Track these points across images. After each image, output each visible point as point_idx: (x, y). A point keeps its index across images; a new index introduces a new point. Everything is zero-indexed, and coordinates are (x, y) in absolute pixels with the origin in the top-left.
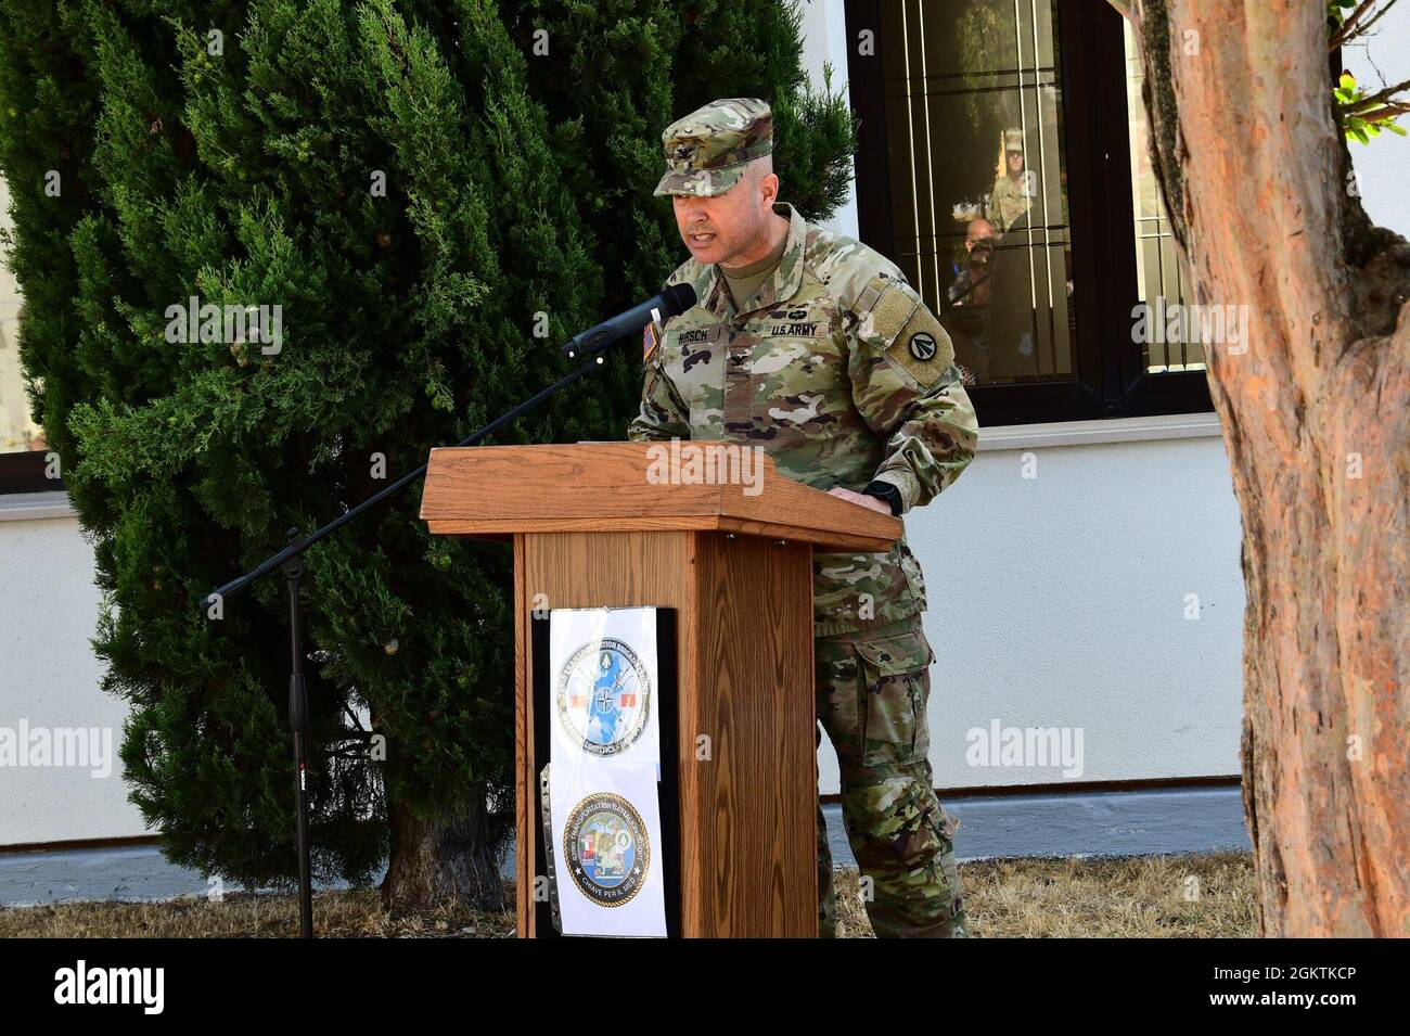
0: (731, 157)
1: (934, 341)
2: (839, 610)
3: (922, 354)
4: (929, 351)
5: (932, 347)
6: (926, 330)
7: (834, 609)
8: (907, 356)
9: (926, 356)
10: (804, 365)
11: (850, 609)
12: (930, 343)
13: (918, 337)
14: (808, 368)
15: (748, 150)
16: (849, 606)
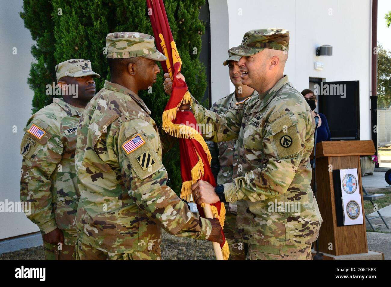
0: (258, 45)
1: (292, 141)
2: (255, 234)
3: (284, 144)
4: (287, 144)
5: (290, 143)
6: (291, 136)
7: (253, 234)
8: (279, 143)
9: (285, 145)
10: (252, 138)
11: (258, 235)
12: (289, 141)
13: (286, 137)
14: (253, 139)
15: (268, 44)
16: (258, 234)
